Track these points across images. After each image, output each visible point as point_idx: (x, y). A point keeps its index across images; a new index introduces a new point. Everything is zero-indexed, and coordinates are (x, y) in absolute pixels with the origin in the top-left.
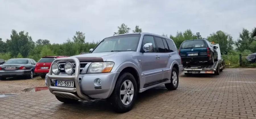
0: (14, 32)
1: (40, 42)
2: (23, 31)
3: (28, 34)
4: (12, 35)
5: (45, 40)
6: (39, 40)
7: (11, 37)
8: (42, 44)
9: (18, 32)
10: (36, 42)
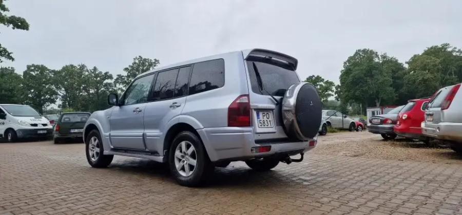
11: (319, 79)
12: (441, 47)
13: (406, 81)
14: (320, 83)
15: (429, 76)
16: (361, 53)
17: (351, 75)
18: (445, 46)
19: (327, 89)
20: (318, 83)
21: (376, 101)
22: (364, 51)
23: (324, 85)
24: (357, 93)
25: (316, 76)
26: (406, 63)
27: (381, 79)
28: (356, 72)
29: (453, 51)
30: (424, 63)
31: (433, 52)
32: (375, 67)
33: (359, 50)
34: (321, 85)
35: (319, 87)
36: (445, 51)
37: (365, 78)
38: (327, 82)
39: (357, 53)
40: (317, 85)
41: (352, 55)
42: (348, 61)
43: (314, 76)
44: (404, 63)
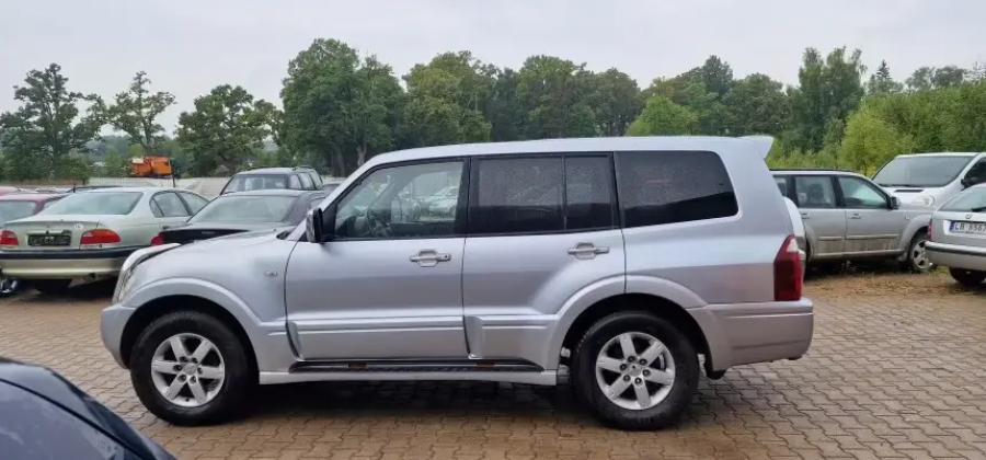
0: (811, 56)
1: (925, 78)
2: (841, 47)
3: (861, 57)
4: (804, 67)
5: (947, 69)
6: (920, 74)
7: (802, 75)
8: (933, 87)
9: (824, 55)
10: (909, 82)
11: (240, 95)
12: (458, 55)
13: (407, 114)
14: (244, 105)
15: (446, 107)
16: (324, 48)
17: (310, 93)
18: (466, 55)
19: (260, 119)
20: (239, 104)
21: (359, 149)
22: (331, 44)
23: (253, 109)
24: (324, 131)
25: (234, 88)
26: (404, 78)
27: (370, 107)
28: (320, 87)
29: (476, 67)
30: (438, 83)
31: (448, 63)
32: (355, 81)
33: (321, 41)
34: (247, 110)
35: (241, 113)
36: (464, 64)
37: (336, 102)
38: (260, 104)
39: (316, 46)
40: (238, 109)
41: (307, 49)
42: (298, 60)
43: (228, 87)
44: (400, 78)
